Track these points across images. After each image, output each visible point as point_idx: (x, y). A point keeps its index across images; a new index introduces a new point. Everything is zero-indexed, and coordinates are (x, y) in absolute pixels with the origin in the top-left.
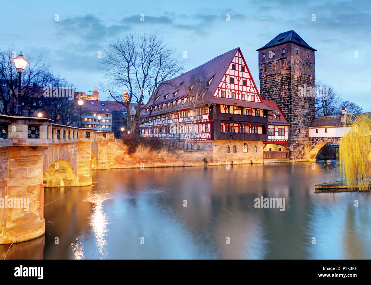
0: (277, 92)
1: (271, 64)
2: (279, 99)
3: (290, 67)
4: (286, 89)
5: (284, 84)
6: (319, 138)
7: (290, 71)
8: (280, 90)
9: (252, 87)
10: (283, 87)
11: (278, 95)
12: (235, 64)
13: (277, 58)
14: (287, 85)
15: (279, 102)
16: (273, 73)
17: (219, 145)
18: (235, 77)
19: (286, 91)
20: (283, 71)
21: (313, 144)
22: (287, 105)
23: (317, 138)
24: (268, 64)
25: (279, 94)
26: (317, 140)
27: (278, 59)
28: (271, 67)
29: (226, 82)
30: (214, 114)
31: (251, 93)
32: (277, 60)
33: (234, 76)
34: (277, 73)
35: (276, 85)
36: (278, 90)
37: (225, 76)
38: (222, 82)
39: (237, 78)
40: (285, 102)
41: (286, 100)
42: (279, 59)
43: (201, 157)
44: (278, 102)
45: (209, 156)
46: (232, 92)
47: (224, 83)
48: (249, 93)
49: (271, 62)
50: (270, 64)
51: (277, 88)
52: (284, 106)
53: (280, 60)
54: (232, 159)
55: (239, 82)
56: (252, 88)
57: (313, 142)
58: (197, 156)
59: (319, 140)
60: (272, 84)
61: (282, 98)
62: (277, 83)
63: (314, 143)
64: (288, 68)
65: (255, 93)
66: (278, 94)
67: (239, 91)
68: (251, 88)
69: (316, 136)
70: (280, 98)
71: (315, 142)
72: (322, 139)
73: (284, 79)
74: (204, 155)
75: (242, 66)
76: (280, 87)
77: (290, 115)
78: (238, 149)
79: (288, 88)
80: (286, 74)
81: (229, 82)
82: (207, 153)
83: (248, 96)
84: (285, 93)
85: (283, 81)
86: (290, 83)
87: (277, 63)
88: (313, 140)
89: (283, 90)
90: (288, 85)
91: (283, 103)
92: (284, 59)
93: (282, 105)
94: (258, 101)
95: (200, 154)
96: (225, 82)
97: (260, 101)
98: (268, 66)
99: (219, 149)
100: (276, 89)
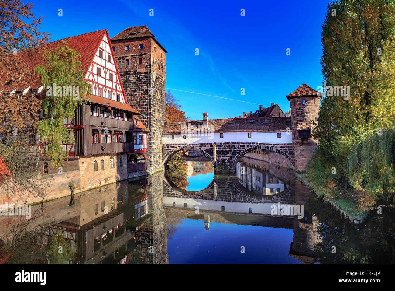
0: (131, 93)
1: (124, 59)
2: (134, 101)
3: (150, 65)
4: (143, 90)
5: (141, 84)
6: (176, 145)
7: (150, 70)
8: (136, 91)
9: (118, 83)
10: (140, 86)
11: (133, 97)
12: (102, 50)
13: (133, 53)
14: (145, 86)
15: (134, 104)
16: (126, 70)
17: (86, 161)
18: (102, 68)
19: (144, 92)
20: (141, 68)
21: (167, 152)
22: (145, 108)
23: (173, 145)
24: (119, 59)
25: (135, 95)
26: (173, 147)
27: (133, 55)
28: (123, 62)
29: (93, 73)
30: (85, 117)
31: (117, 90)
32: (131, 56)
33: (102, 66)
34: (132, 71)
35: (130, 85)
36: (132, 91)
37: (92, 64)
38: (89, 72)
39: (104, 69)
40: (143, 105)
41: (144, 102)
42: (136, 54)
43: (65, 183)
44: (132, 104)
45: (76, 179)
46: (99, 87)
47: (91, 74)
48: (115, 91)
49: (124, 57)
50: (122, 59)
51: (132, 88)
52: (141, 109)
53: (137, 56)
54: (100, 179)
55: (106, 74)
56: (118, 85)
57: (168, 150)
58: (60, 182)
59: (176, 147)
60: (125, 83)
61: (138, 100)
62: (132, 83)
63: (170, 151)
64: (148, 65)
65: (120, 91)
66: (133, 95)
67: (106, 86)
68: (116, 85)
69: (172, 143)
70: (136, 100)
71: (170, 149)
72: (179, 146)
73: (141, 78)
74: (69, 179)
75: (109, 54)
76: (135, 87)
77: (149, 119)
78: (106, 164)
79: (146, 88)
80: (145, 73)
81: (96, 74)
82: (73, 175)
83: (114, 94)
84: (142, 94)
85: (139, 80)
86: (150, 83)
87: (132, 59)
88: (168, 147)
89: (139, 90)
90: (147, 85)
91: (139, 105)
92: (143, 55)
93: (138, 108)
94: (123, 102)
95: (64, 178)
96: (91, 72)
97: (125, 102)
98: (120, 62)
99: (86, 167)
100: (130, 89)
